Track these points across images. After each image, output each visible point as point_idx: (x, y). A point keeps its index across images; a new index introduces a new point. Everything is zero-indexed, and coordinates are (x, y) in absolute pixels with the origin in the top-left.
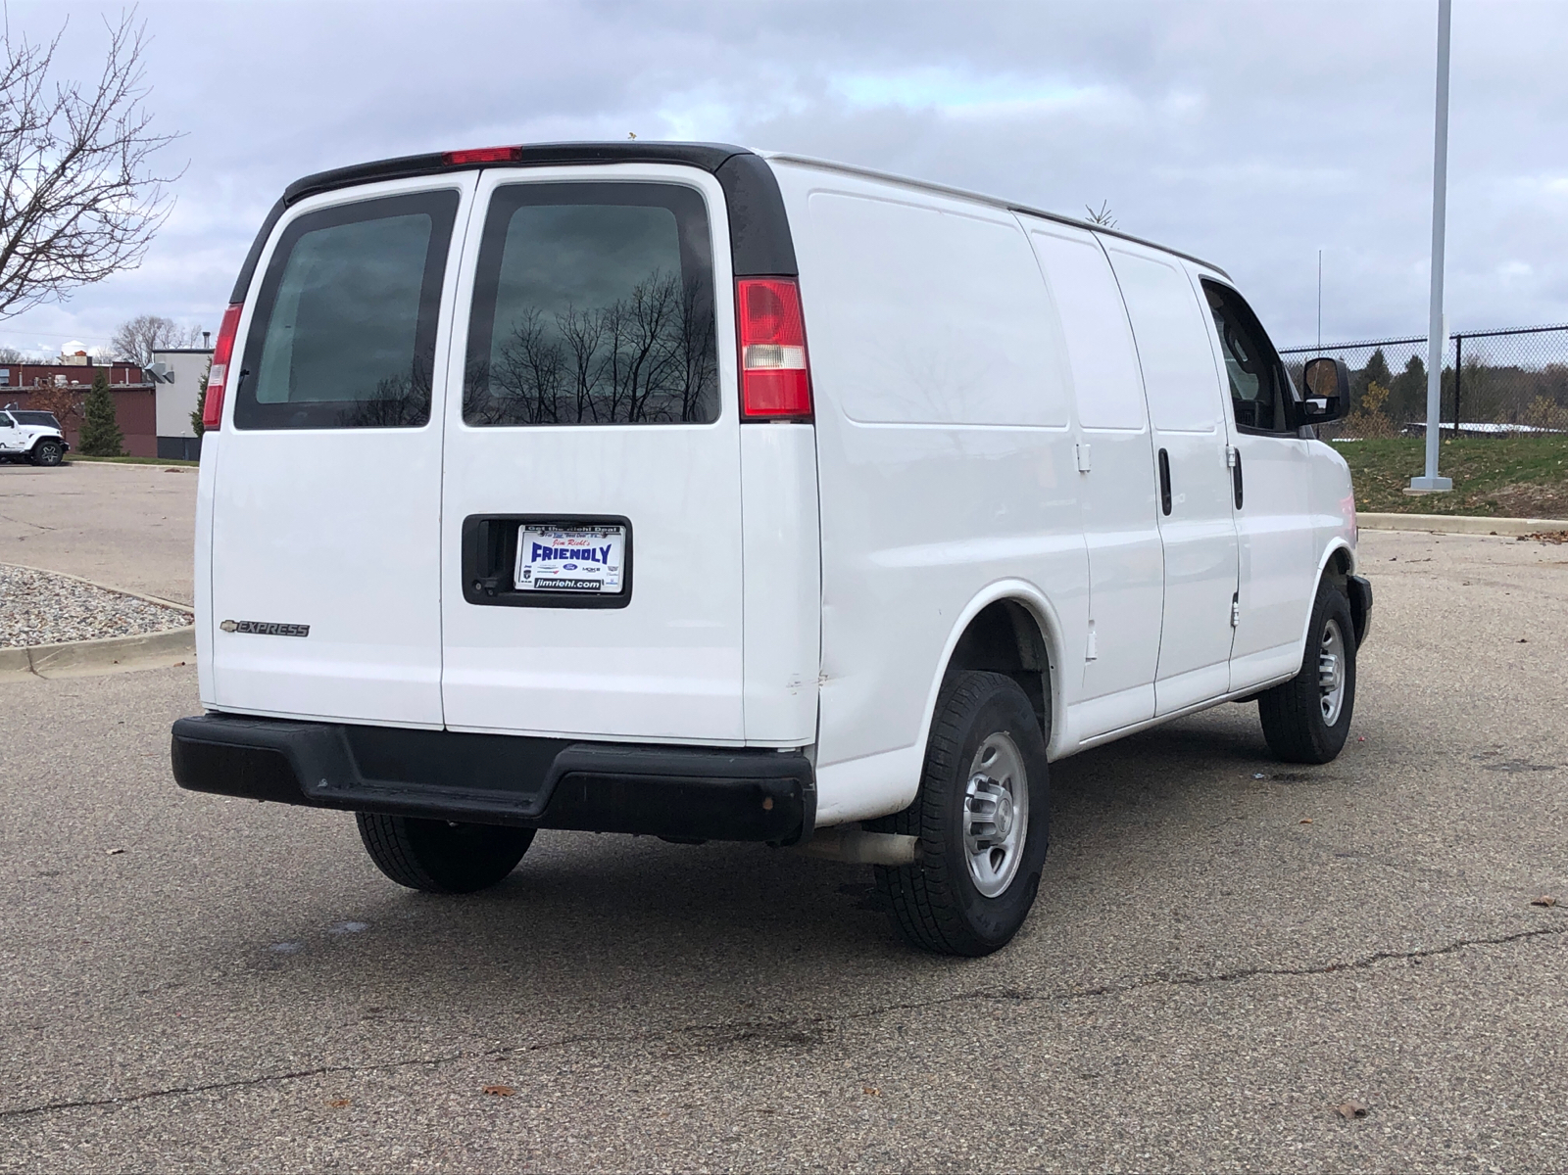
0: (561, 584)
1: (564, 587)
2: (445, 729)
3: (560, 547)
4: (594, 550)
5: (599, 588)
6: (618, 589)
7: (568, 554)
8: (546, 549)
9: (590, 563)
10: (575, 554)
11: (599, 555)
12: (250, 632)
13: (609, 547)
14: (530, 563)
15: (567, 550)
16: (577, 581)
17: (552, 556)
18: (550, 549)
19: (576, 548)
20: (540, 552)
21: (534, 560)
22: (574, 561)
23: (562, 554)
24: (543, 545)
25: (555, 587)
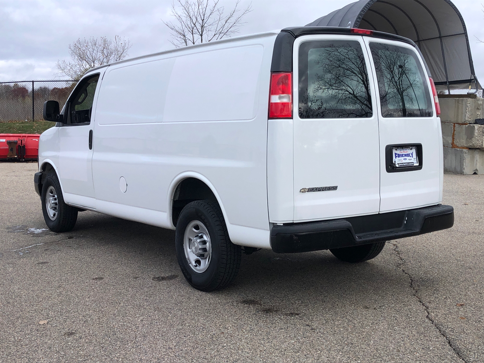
0: (405, 164)
1: (405, 165)
3: (401, 154)
4: (410, 154)
5: (413, 165)
6: (418, 164)
7: (404, 155)
8: (398, 154)
9: (409, 158)
10: (406, 155)
11: (411, 155)
12: (314, 191)
13: (413, 152)
14: (395, 159)
15: (403, 154)
16: (408, 163)
17: (400, 156)
18: (399, 154)
19: (405, 153)
20: (397, 155)
21: (396, 158)
22: (406, 157)
23: (402, 156)
24: (397, 153)
25: (403, 165)
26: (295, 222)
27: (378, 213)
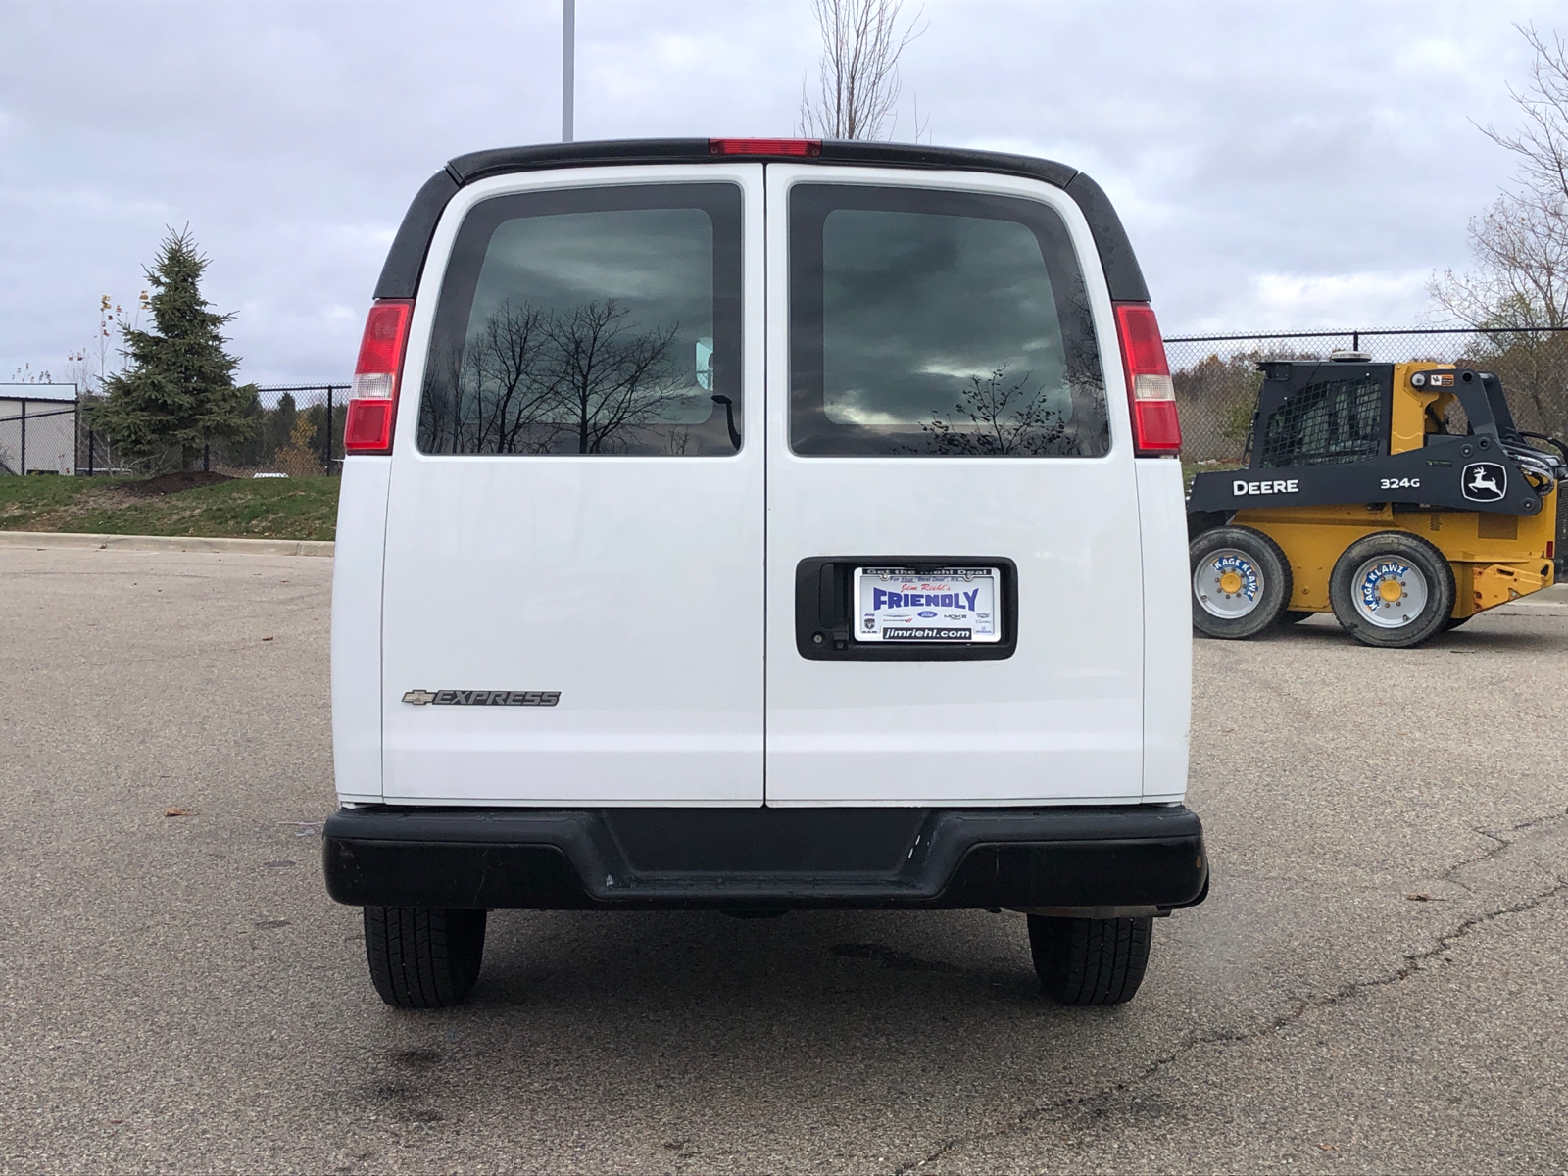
0: (919, 634)
1: (923, 637)
2: (765, 805)
3: (910, 593)
4: (957, 595)
5: (970, 637)
6: (996, 637)
7: (923, 601)
8: (891, 595)
9: (953, 610)
10: (930, 600)
11: (963, 601)
12: (458, 703)
13: (976, 592)
14: (871, 611)
15: (922, 596)
17: (902, 603)
18: (899, 596)
19: (932, 593)
20: (884, 598)
21: (877, 607)
22: (932, 608)
23: (915, 600)
24: (888, 590)
25: (911, 637)
26: (389, 802)
27: (759, 805)
